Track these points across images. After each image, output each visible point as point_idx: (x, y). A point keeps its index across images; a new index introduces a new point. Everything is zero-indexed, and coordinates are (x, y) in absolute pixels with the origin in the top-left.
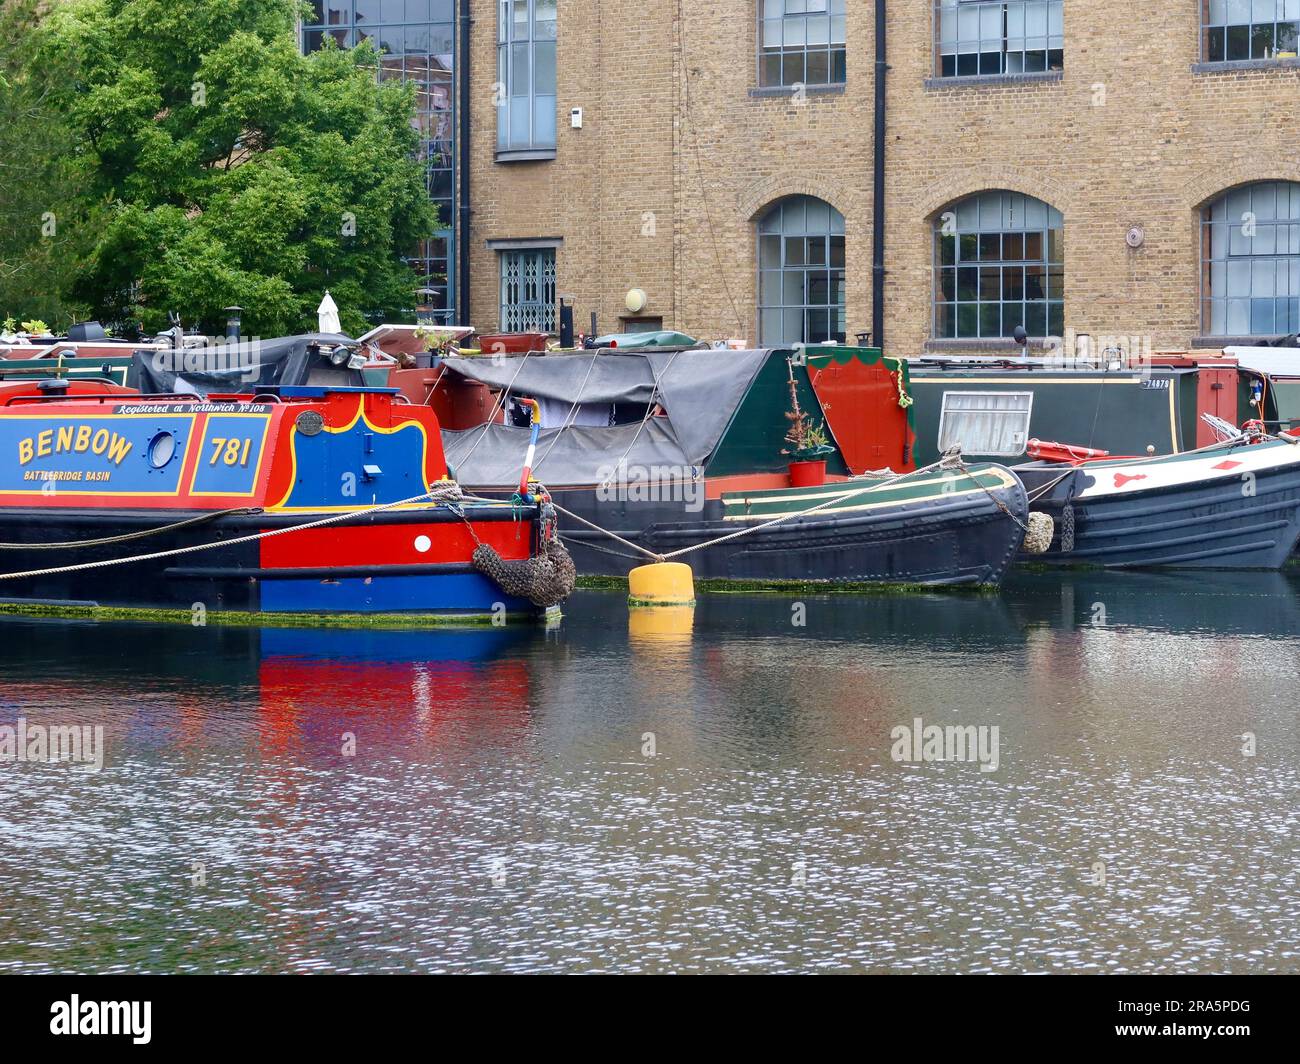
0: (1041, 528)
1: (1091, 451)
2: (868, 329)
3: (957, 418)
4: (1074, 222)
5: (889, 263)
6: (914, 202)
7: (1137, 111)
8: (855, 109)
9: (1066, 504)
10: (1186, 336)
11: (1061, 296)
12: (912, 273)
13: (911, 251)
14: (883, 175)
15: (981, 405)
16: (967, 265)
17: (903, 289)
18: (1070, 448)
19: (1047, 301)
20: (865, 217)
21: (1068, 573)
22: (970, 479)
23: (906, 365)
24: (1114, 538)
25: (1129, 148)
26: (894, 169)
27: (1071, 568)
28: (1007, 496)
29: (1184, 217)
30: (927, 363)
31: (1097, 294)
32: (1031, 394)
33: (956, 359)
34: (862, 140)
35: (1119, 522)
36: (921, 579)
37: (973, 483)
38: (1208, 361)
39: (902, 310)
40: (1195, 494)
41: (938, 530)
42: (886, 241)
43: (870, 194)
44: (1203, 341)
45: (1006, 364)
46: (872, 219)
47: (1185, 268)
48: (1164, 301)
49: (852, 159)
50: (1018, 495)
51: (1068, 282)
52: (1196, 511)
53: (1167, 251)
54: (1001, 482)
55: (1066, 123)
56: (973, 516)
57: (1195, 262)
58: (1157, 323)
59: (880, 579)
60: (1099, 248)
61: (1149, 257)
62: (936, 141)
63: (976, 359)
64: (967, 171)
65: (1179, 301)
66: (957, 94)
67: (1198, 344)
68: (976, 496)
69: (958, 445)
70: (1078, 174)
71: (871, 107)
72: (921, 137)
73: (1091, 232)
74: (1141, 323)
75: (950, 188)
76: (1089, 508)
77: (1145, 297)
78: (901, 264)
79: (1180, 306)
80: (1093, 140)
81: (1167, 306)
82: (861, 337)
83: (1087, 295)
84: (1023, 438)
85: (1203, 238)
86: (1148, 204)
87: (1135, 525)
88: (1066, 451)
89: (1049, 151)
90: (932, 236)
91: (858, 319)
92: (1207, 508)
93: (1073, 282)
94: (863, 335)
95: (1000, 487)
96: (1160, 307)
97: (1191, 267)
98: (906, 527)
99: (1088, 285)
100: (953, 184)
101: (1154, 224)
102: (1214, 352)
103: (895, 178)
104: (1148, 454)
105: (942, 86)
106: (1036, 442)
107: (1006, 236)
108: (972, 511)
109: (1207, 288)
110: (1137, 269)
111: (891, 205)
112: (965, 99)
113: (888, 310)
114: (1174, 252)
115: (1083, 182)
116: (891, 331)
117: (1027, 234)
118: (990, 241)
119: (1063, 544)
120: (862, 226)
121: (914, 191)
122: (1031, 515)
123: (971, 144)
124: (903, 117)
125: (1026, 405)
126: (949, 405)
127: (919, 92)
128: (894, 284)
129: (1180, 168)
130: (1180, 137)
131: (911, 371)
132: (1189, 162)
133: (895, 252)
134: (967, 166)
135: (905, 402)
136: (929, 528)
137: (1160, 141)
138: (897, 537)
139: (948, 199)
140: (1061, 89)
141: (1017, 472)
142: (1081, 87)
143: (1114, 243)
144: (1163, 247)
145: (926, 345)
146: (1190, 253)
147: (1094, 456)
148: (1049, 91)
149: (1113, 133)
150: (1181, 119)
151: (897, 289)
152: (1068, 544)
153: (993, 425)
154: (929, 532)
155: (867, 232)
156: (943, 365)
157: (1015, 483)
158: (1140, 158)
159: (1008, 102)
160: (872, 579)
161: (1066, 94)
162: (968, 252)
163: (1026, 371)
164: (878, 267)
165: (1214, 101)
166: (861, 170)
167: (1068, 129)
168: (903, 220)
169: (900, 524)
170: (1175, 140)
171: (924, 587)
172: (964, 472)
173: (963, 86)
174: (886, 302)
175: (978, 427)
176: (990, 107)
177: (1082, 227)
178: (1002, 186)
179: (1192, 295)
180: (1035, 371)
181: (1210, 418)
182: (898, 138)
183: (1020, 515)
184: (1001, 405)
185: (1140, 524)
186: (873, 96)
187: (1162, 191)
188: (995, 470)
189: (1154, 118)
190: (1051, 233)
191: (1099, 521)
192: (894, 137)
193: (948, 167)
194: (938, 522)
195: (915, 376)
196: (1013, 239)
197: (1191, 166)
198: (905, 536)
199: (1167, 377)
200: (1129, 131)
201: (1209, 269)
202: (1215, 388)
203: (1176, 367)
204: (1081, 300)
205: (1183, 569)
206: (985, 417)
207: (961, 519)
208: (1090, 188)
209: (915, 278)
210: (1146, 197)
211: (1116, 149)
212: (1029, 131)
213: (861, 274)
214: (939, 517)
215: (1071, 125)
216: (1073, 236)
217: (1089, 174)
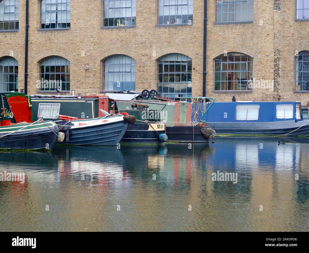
0: (61, 136)
1: (74, 118)
2: (24, 88)
3: (42, 110)
4: (72, 63)
5: (28, 73)
6: (35, 58)
7: (88, 38)
8: (21, 36)
9: (67, 130)
10: (99, 91)
11: (69, 81)
12: (34, 75)
13: (34, 70)
14: (27, 52)
15: (48, 107)
16: (47, 73)
17: (32, 79)
18: (69, 117)
19: (66, 82)
20: (23, 61)
21: (68, 146)
22: (45, 124)
23: (30, 97)
24: (79, 138)
25: (85, 46)
26: (30, 50)
27: (68, 145)
28: (53, 128)
29: (98, 63)
30: (35, 97)
31: (78, 81)
32: (60, 104)
33: (43, 96)
34: (22, 43)
35: (80, 134)
36: (33, 148)
37: (45, 125)
38: (101, 97)
39: (32, 84)
40: (97, 128)
41: (37, 136)
42: (28, 67)
43: (24, 56)
44: (102, 92)
45: (54, 97)
46: (25, 62)
47: (98, 75)
48: (93, 82)
49: (20, 48)
50: (56, 128)
51: (71, 78)
52: (98, 132)
53: (94, 71)
54: (52, 125)
55: (71, 40)
56: (45, 133)
57: (101, 73)
58: (92, 87)
59: (23, 148)
60: (78, 70)
61: (90, 72)
62: (40, 44)
63: (47, 95)
64: (47, 51)
65: (97, 82)
66: (45, 33)
67: (101, 93)
68: (46, 128)
69: (42, 116)
70: (73, 52)
71: (25, 35)
72: (36, 43)
73: (76, 66)
74: (88, 87)
75: (43, 55)
76: (73, 131)
77: (89, 81)
78: (31, 73)
79: (97, 84)
80: (77, 44)
81: (94, 84)
82: (21, 90)
83: (75, 81)
84: (58, 114)
85: (103, 68)
86: (90, 59)
87: (84, 135)
88: (68, 118)
89: (67, 47)
90: (39, 66)
91: (21, 86)
92: (100, 131)
93: (72, 78)
94: (22, 90)
95: (52, 126)
96: (92, 84)
97: (100, 74)
98: (29, 135)
99: (76, 78)
100: (44, 54)
101: (91, 64)
102: (104, 95)
103: (30, 52)
104: (87, 118)
105: (42, 31)
106: (61, 115)
107: (56, 66)
108: (45, 132)
109: (103, 79)
110: (87, 75)
111: (29, 59)
112: (47, 34)
113: (28, 84)
114: (96, 71)
115: (75, 54)
116: (29, 89)
117: (61, 66)
118: (53, 67)
119: (67, 139)
120: (22, 64)
121: (35, 55)
122: (59, 133)
123: (48, 45)
124: (32, 38)
125: (58, 106)
126: (40, 106)
127: (36, 32)
128: (30, 77)
129: (97, 51)
130: (97, 44)
131: (31, 98)
132: (100, 50)
133: (30, 70)
134: (47, 50)
135: (30, 106)
136: (35, 136)
137: (93, 45)
138: (27, 138)
139: (43, 58)
140: (70, 32)
141: (56, 122)
142: (74, 32)
143: (82, 69)
144: (93, 70)
145: (37, 92)
146: (99, 71)
147: (74, 119)
148: (67, 33)
149: (82, 43)
150: (98, 40)
151: (30, 79)
152: (68, 140)
153: (51, 111)
154: (35, 137)
155: (23, 65)
156: (39, 97)
157: (55, 125)
158: (88, 49)
159: (57, 35)
160: (21, 148)
161: (71, 33)
162: (47, 70)
163: (59, 99)
164: (26, 73)
165: (105, 36)
166: (22, 50)
167: (71, 42)
168: (32, 62)
169: (28, 135)
170: (96, 45)
171: (33, 150)
172: (43, 123)
173: (47, 31)
174: (28, 82)
175: (47, 112)
176: (53, 36)
177: (74, 65)
178: (56, 55)
179: (100, 81)
180: (61, 99)
181: (101, 110)
182: (31, 43)
183: (56, 133)
184: (53, 107)
185: (85, 135)
186: (25, 33)
187: (93, 56)
188: (51, 122)
189: (91, 39)
190: (67, 66)
191: (75, 134)
192: (30, 43)
193: (43, 50)
194: (37, 134)
195: (32, 99)
196: (58, 67)
197: (100, 51)
198: (29, 138)
199: (92, 100)
200: (86, 42)
201: (104, 75)
202: (103, 103)
203: (94, 98)
204: (74, 82)
205: (95, 146)
206: (49, 109)
207: (42, 134)
208: (76, 55)
209: (35, 76)
210: (89, 58)
211: (82, 46)
212: (62, 42)
213: (22, 75)
214: (37, 133)
215: (72, 41)
216: (72, 67)
217: (76, 52)
